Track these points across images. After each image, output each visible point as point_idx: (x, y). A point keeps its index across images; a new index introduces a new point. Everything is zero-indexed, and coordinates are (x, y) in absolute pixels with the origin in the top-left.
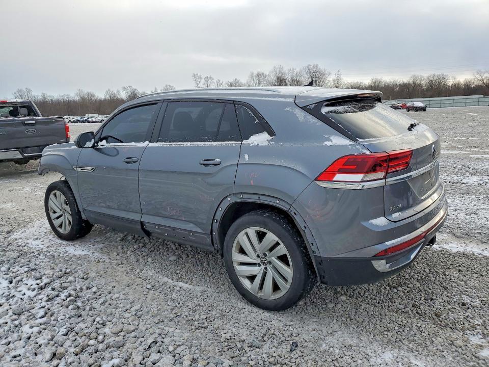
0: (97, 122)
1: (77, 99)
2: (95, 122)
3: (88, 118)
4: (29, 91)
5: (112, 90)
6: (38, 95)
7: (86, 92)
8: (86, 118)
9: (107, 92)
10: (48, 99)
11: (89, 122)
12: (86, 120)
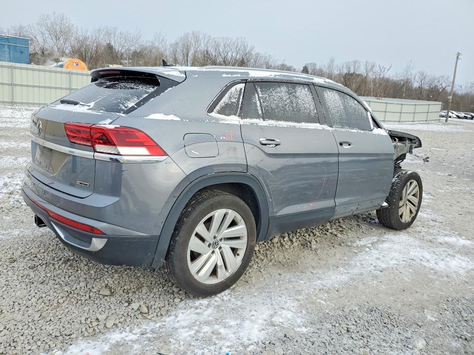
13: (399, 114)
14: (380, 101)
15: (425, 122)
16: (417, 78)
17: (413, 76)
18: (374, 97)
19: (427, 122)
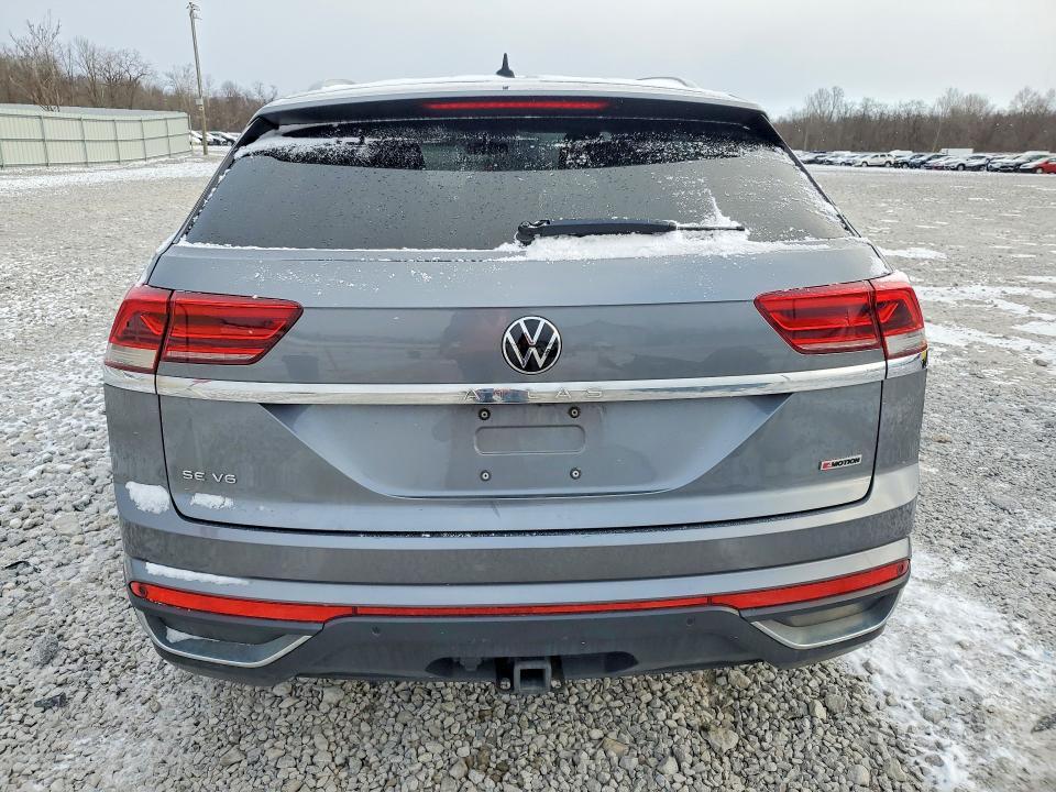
0: (947, 168)
1: (939, 111)
2: (942, 168)
3: (929, 159)
4: (838, 93)
5: (1034, 89)
6: (854, 104)
7: (966, 94)
8: (923, 159)
9: (1020, 96)
10: (874, 112)
11: (930, 168)
12: (923, 163)
13: (114, 144)
14: (57, 114)
15: (167, 158)
16: (75, 54)
17: (65, 50)
18: (38, 106)
19: (172, 158)
